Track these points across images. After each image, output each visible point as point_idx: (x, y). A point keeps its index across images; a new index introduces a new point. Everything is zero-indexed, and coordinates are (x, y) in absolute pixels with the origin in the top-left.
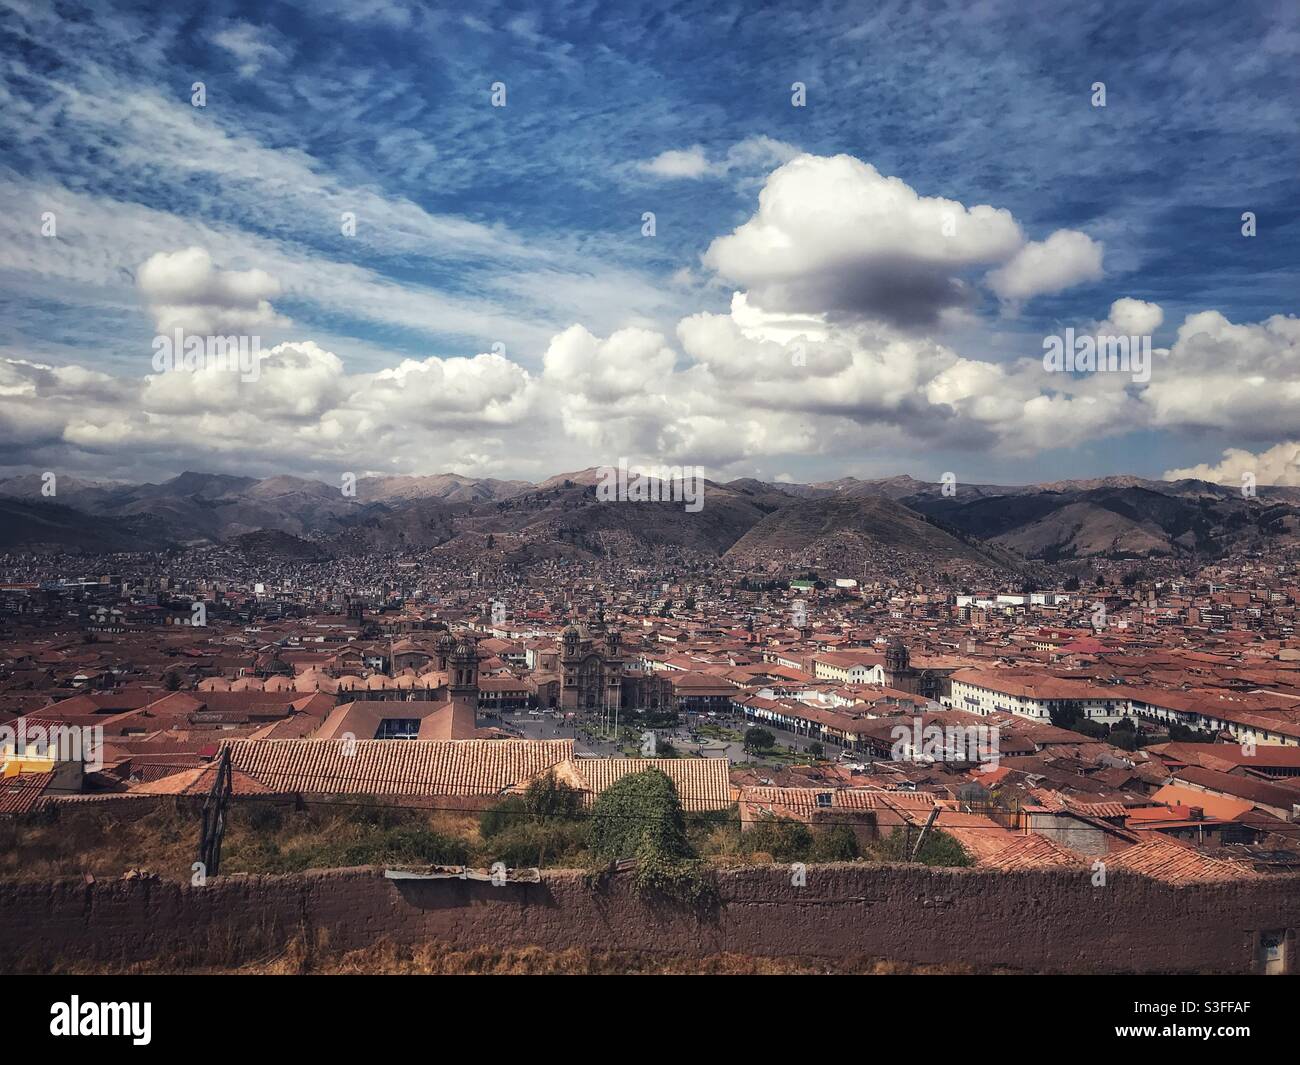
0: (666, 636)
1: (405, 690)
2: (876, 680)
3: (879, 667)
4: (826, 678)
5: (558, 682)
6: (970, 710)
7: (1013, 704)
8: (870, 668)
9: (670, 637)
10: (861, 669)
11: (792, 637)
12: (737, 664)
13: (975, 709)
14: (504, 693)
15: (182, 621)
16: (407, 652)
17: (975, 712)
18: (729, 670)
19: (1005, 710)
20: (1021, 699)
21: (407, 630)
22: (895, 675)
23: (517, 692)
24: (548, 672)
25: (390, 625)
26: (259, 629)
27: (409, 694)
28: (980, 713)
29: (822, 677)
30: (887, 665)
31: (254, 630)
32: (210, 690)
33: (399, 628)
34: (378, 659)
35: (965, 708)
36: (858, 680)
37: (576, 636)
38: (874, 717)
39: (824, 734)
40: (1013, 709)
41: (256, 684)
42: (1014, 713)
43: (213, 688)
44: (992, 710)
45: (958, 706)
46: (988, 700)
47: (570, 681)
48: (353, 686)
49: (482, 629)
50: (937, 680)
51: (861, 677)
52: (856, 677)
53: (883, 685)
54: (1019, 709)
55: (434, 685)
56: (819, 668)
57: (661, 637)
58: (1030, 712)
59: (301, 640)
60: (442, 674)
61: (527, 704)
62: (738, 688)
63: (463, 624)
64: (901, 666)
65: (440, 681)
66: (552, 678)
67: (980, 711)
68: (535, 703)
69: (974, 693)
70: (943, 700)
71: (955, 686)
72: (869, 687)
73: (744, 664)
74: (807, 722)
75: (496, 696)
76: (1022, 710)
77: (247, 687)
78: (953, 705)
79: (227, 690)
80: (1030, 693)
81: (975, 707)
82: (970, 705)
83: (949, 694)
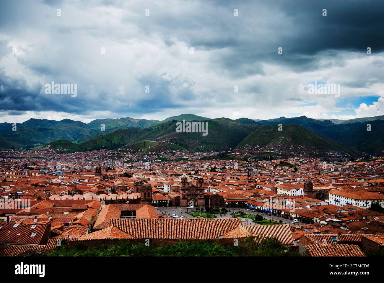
0: (216, 179)
1: (125, 200)
2: (300, 194)
3: (301, 189)
4: (281, 194)
5: (180, 197)
6: (336, 205)
7: (353, 202)
8: (298, 190)
9: (218, 179)
10: (295, 190)
11: (265, 179)
12: (246, 189)
13: (338, 204)
14: (159, 201)
15: (35, 174)
16: (121, 185)
17: (338, 205)
18: (243, 192)
19: (350, 204)
20: (356, 200)
21: (118, 177)
22: (308, 192)
23: (164, 200)
24: (175, 193)
25: (111, 175)
26: (64, 177)
27: (127, 201)
28: (340, 206)
29: (279, 194)
30: (305, 188)
31: (62, 177)
32: (54, 199)
33: (115, 177)
34: (110, 188)
35: (334, 204)
36: (293, 194)
37: (186, 179)
38: (301, 208)
39: (283, 215)
40: (353, 204)
41: (70, 198)
42: (353, 205)
43: (55, 199)
44: (345, 204)
45: (332, 203)
46: (343, 201)
47: (184, 197)
48: (105, 198)
49: (145, 177)
50: (323, 194)
51: (294, 193)
52: (292, 193)
53: (303, 196)
54: (355, 204)
55: (135, 198)
56: (278, 190)
57: (214, 180)
58: (359, 205)
59: (79, 181)
60: (137, 194)
61: (168, 205)
62: (248, 198)
63: (137, 175)
64: (310, 189)
65: (137, 197)
66: (177, 195)
67: (340, 205)
68: (171, 205)
69: (338, 198)
70: (326, 201)
71: (330, 196)
72: (297, 197)
73: (249, 189)
74: (276, 211)
75: (156, 202)
76: (356, 204)
77: (67, 198)
78: (330, 203)
79: (60, 199)
80: (359, 197)
81: (338, 203)
82: (336, 203)
83: (328, 199)
